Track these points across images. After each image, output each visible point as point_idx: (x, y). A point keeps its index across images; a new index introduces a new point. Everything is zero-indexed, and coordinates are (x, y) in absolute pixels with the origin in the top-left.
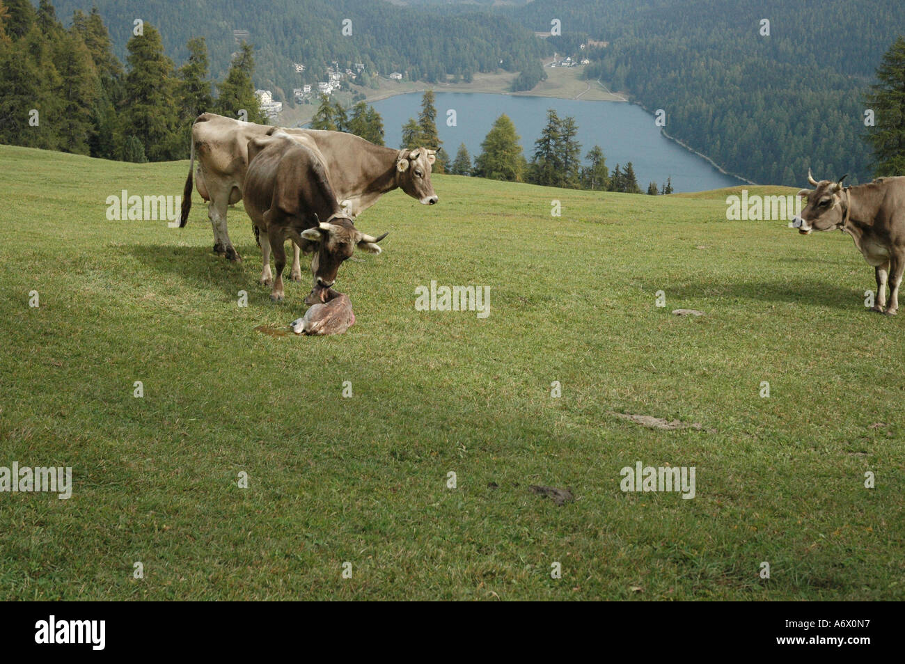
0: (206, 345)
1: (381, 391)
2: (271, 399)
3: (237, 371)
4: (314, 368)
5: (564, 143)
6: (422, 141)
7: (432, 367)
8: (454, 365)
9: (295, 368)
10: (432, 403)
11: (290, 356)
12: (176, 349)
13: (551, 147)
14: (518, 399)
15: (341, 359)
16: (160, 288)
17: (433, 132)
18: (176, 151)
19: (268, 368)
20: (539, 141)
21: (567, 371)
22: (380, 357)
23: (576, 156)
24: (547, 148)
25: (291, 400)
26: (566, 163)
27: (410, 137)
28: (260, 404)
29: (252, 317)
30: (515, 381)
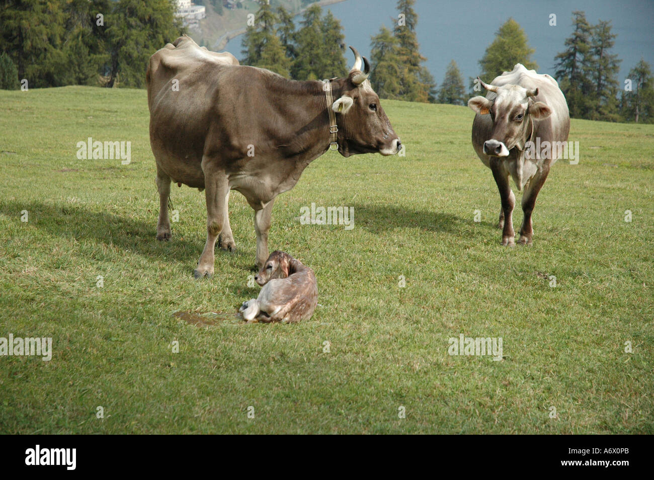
0: (107, 337)
1: (347, 400)
2: (197, 412)
3: (150, 374)
4: (255, 369)
5: (596, 58)
6: (398, 58)
7: (417, 367)
8: (447, 365)
9: (229, 369)
10: (418, 417)
11: (223, 352)
12: (66, 343)
13: (578, 64)
14: (538, 413)
15: (292, 356)
16: (45, 260)
17: (413, 45)
18: (60, 72)
19: (192, 369)
20: (561, 56)
21: (607, 375)
22: (345, 353)
23: (613, 76)
24: (572, 65)
25: (224, 413)
26: (599, 85)
27: (381, 52)
28: (183, 418)
29: (169, 299)
30: (534, 388)
